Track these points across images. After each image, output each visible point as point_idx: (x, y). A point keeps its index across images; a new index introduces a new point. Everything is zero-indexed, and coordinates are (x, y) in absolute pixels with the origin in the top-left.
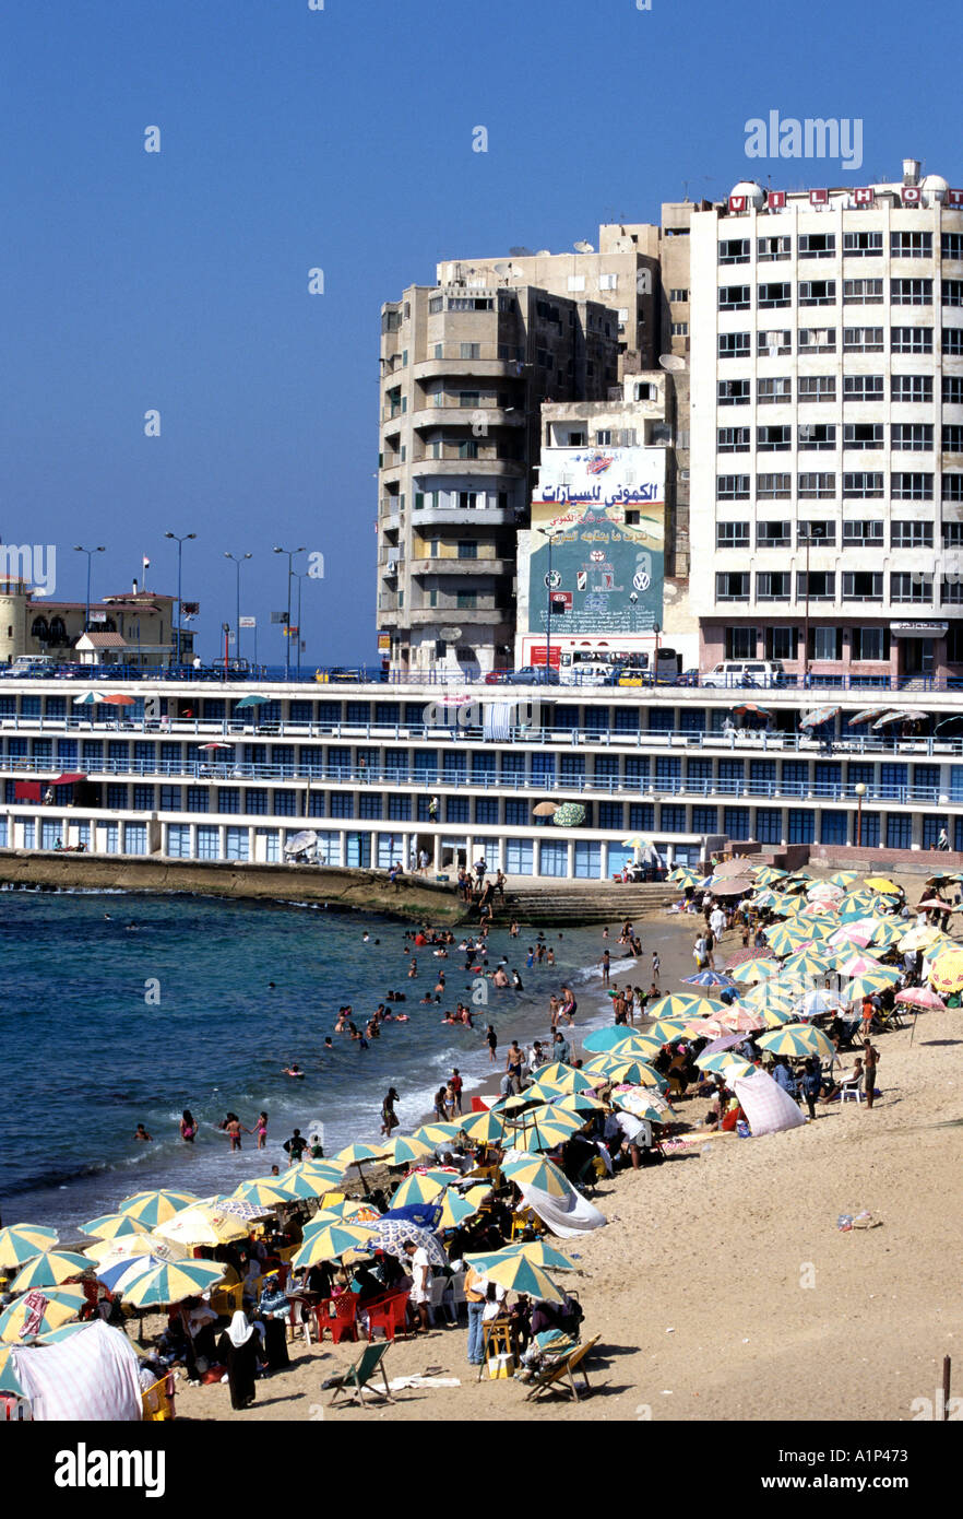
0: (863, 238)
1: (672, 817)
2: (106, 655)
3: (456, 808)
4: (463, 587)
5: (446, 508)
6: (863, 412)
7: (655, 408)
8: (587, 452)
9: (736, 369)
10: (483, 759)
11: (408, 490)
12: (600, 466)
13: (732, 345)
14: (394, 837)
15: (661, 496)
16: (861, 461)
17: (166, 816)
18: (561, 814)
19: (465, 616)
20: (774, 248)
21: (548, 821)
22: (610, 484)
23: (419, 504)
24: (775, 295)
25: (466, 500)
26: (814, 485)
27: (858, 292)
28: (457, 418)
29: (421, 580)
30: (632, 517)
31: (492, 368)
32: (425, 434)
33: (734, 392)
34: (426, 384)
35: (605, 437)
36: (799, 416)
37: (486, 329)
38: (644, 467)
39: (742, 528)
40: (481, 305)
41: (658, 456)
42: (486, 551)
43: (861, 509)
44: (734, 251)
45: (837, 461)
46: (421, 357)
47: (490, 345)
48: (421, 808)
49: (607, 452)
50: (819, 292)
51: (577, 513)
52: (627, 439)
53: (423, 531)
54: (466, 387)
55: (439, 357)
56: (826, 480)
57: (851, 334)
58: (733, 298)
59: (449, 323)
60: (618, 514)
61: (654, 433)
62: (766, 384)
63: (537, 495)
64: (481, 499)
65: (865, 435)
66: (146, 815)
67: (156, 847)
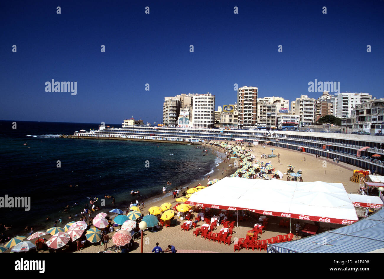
0: (206, 98)
1: (201, 138)
2: (150, 125)
3: (185, 137)
4: (173, 121)
5: (172, 115)
6: (205, 110)
7: (189, 109)
8: (184, 112)
9: (196, 107)
10: (184, 133)
11: (169, 114)
12: (184, 113)
13: (196, 105)
14: (181, 139)
15: (189, 115)
16: (205, 113)
17: (163, 137)
18: (191, 137)
19: (173, 123)
20: (200, 98)
21: (190, 138)
22: (185, 114)
23: (170, 115)
24: (199, 102)
25: (173, 115)
26: (202, 115)
27: (206, 102)
28: (173, 109)
29: (170, 120)
30: (187, 116)
31: (176, 106)
32: (170, 110)
33: (196, 108)
34: (170, 107)
35: (185, 111)
36: (201, 110)
37: (175, 103)
38: (188, 113)
39: (196, 118)
40: (175, 101)
41: (189, 112)
42: (174, 118)
43: (205, 117)
44: (196, 98)
45: (204, 113)
46: (170, 105)
47: (175, 104)
48: (183, 137)
49: (185, 112)
50: (203, 102)
51: (183, 116)
52: (187, 111)
53: (170, 117)
54: (173, 107)
55: (171, 104)
56: (203, 114)
57: (205, 105)
58: (196, 102)
59: (172, 102)
60: (186, 116)
61: (189, 111)
62: (198, 108)
63: (180, 115)
64: (174, 115)
65: (205, 112)
66: (162, 137)
67: (162, 139)
